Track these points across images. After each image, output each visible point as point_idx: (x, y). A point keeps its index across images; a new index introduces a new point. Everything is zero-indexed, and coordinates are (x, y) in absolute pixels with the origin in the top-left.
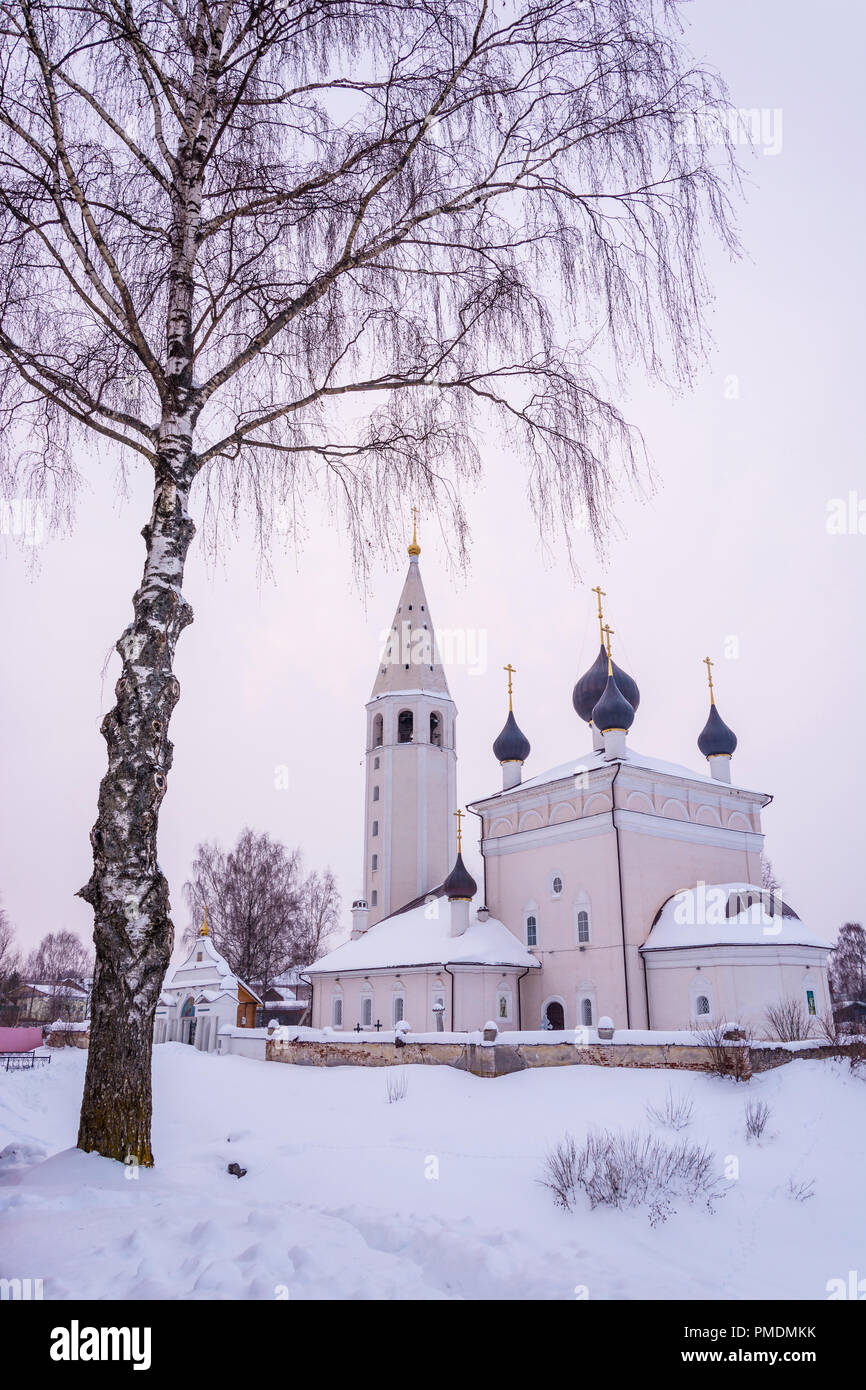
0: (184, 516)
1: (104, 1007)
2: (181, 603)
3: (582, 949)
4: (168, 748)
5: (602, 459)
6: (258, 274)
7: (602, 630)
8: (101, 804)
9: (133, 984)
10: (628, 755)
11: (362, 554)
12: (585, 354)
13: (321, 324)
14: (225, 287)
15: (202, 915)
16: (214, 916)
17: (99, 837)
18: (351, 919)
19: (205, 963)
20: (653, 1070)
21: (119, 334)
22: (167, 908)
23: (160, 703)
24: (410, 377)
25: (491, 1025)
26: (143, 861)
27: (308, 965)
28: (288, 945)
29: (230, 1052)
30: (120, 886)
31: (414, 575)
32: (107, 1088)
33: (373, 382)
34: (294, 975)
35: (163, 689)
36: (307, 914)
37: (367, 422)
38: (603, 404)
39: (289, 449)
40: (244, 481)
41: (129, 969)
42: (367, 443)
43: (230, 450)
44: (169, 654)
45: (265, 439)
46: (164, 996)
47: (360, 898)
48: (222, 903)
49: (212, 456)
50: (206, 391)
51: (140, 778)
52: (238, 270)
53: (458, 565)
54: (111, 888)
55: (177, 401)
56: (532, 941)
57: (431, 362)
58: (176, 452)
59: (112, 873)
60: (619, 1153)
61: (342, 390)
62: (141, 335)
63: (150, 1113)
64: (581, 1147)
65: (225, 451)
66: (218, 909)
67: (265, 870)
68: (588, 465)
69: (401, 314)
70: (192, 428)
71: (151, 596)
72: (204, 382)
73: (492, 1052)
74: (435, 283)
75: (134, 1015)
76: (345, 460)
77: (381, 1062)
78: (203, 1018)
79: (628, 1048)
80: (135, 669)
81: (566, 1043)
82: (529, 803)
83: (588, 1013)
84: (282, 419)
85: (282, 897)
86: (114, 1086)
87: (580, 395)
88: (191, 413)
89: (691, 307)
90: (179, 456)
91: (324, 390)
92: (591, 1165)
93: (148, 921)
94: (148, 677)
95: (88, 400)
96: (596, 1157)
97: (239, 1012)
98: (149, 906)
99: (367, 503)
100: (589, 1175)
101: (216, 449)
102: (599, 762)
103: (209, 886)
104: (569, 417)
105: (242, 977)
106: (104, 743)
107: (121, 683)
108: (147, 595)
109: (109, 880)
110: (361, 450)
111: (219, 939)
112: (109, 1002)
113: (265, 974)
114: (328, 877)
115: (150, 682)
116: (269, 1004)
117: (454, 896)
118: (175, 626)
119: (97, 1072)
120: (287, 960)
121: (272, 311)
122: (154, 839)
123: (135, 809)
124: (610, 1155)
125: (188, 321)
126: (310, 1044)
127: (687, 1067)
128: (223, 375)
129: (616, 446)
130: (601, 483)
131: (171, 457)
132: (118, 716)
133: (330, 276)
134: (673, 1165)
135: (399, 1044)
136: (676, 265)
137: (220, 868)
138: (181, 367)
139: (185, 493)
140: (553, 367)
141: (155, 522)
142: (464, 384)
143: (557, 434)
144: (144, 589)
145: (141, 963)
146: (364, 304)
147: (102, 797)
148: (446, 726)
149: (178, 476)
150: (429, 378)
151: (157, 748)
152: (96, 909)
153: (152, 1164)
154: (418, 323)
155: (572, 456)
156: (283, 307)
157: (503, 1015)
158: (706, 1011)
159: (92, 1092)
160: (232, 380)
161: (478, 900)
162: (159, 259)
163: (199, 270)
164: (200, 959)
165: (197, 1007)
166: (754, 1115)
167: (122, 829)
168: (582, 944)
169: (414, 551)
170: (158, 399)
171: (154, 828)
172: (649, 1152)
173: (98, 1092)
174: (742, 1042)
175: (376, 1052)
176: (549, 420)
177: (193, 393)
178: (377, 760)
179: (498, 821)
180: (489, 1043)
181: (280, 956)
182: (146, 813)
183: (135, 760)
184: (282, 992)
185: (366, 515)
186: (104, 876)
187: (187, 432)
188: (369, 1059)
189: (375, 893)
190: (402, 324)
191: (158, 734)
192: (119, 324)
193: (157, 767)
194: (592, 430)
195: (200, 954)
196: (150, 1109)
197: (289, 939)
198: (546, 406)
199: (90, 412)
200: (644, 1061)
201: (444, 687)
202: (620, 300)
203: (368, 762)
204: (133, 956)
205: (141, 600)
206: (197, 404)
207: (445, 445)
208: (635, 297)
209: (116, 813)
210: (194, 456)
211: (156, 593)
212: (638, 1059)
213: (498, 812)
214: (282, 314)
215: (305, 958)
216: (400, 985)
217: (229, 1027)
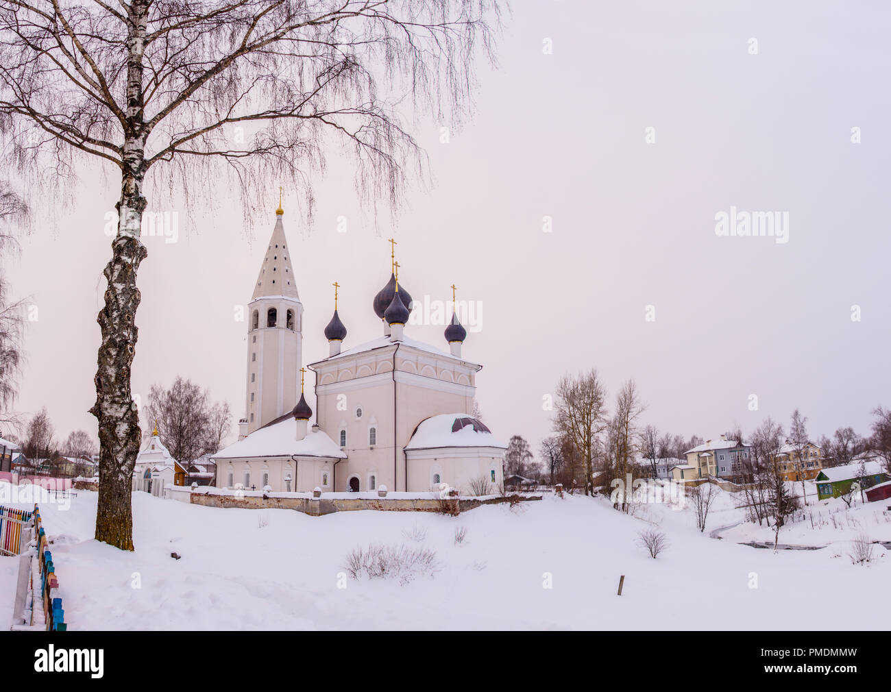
0: (140, 195)
1: (106, 471)
2: (140, 246)
3: (372, 449)
4: (135, 330)
5: (401, 165)
6: (184, 59)
7: (393, 264)
8: (99, 362)
9: (120, 460)
10: (404, 339)
11: (249, 215)
12: (397, 106)
13: (225, 83)
14: (163, 67)
15: (155, 425)
16: (160, 425)
17: (99, 380)
18: (239, 429)
19: (156, 450)
20: (407, 512)
21: (98, 98)
22: (137, 420)
23: (130, 304)
24: (283, 112)
25: (318, 489)
26: (123, 394)
27: (213, 454)
28: (202, 443)
29: (171, 498)
30: (111, 408)
31: (279, 227)
32: (109, 512)
33: (258, 115)
34: (205, 459)
35: (131, 296)
36: (213, 426)
37: (254, 138)
38: (406, 134)
39: (205, 154)
40: (176, 173)
41: (118, 452)
42: (253, 150)
43: (167, 156)
44: (134, 275)
45: (189, 149)
46: (136, 468)
47: (244, 417)
48: (165, 418)
49: (156, 160)
50: (152, 124)
51: (120, 347)
52: (171, 57)
53: (306, 223)
54: (106, 409)
55: (134, 131)
56: (343, 444)
57: (297, 104)
58: (134, 159)
59: (107, 400)
60: (386, 552)
61: (239, 119)
62: (111, 97)
63: (131, 526)
64: (365, 551)
65: (164, 157)
66: (162, 421)
67: (189, 400)
68: (393, 169)
69: (279, 77)
70: (144, 145)
71: (122, 242)
72: (150, 119)
73: (318, 503)
74: (300, 61)
75: (121, 477)
76: (239, 159)
77: (256, 507)
78: (156, 480)
79: (394, 501)
80: (115, 285)
81: (360, 499)
82: (344, 365)
83: (373, 483)
84: (200, 137)
85: (199, 415)
86: (112, 511)
87: (391, 127)
88: (143, 136)
89: (465, 90)
90: (136, 161)
91: (227, 120)
92: (371, 559)
93: (127, 427)
94: (122, 289)
95: (81, 136)
96: (374, 555)
97: (175, 477)
98: (127, 419)
99: (252, 183)
100: (369, 564)
101: (159, 156)
102: (387, 342)
103: (157, 408)
104: (383, 140)
105: (177, 459)
106: (100, 328)
107: (107, 293)
108: (120, 242)
109: (105, 404)
110: (249, 154)
111: (163, 438)
112: (108, 469)
113: (189, 458)
114: (226, 405)
115: (124, 292)
116: (192, 474)
117: (298, 418)
118: (137, 259)
119: (103, 504)
120: (201, 450)
121: (193, 78)
122: (129, 382)
123: (118, 365)
124: (381, 554)
125: (139, 86)
126: (215, 496)
127: (425, 510)
128: (163, 115)
129: (411, 159)
130: (400, 179)
131: (131, 162)
132: (106, 312)
133: (232, 58)
134: (414, 558)
135: (265, 498)
136: (458, 66)
137: (163, 398)
138: (136, 112)
139: (140, 182)
140: (375, 111)
141: (123, 200)
142: (317, 117)
143: (375, 149)
144: (118, 238)
145: (124, 450)
146: (253, 72)
147: (99, 358)
148: (296, 318)
149: (136, 173)
150: (295, 113)
151: (129, 330)
152: (99, 419)
153: (133, 550)
154: (289, 82)
155: (383, 162)
156: (199, 75)
157: (325, 483)
158: (438, 482)
159: (101, 513)
160: (168, 116)
161: (313, 420)
162: (120, 57)
163: (147, 60)
164: (153, 448)
165: (152, 473)
166: (459, 532)
167: (111, 376)
168: (372, 446)
169: (280, 213)
170: (122, 130)
171: (129, 376)
172: (403, 552)
173: (104, 513)
174: (456, 497)
175: (252, 502)
176: (370, 140)
177: (144, 125)
178: (255, 337)
179: (326, 375)
180: (317, 499)
181: (197, 448)
182: (124, 367)
183: (117, 337)
184: (199, 468)
185: (252, 191)
186: (103, 402)
187: (141, 148)
188: (248, 505)
189: (252, 414)
190: (278, 83)
191: (129, 322)
192: (97, 93)
193: (129, 341)
194: (397, 148)
195: (153, 446)
196: (132, 524)
197: (203, 439)
198: (369, 132)
199: (82, 142)
200: (403, 508)
201: (296, 294)
202: (421, 78)
203: (249, 339)
204: (120, 446)
205: (116, 245)
206: (146, 131)
207: (303, 151)
208: (430, 79)
209: (108, 367)
210: (145, 161)
211: (125, 241)
212: (399, 507)
213: (326, 370)
214: (199, 79)
215: (212, 450)
216: (266, 467)
217: (170, 484)
